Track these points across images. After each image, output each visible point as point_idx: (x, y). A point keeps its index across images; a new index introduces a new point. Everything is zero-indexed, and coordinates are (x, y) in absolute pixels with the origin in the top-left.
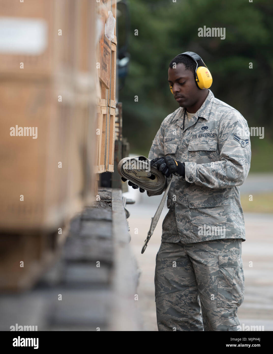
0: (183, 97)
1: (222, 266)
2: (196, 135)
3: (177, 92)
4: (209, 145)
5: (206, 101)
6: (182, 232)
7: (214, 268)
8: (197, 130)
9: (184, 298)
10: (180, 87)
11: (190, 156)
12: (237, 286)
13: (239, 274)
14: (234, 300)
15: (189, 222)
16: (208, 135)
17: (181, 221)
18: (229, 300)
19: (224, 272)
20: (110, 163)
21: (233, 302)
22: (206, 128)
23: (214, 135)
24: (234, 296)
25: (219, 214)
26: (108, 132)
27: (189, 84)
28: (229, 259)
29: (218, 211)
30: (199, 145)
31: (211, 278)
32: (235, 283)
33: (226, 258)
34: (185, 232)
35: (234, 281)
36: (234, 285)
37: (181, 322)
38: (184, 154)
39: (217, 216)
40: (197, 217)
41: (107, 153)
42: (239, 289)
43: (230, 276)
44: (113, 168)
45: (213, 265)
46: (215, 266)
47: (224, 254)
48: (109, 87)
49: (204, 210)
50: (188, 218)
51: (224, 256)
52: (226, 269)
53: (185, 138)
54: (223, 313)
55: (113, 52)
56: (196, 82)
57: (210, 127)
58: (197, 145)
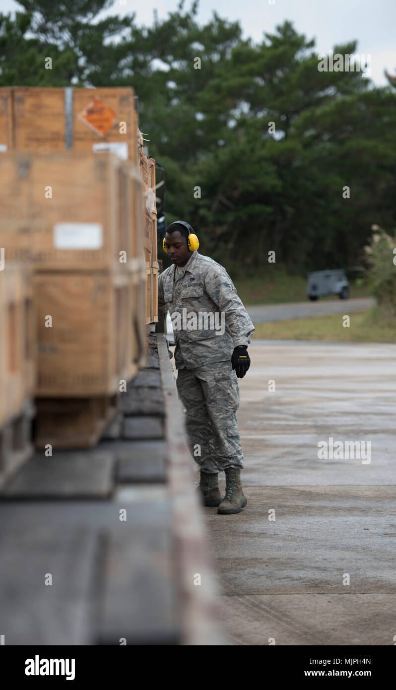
0: (178, 257)
1: (218, 381)
2: (186, 285)
3: (173, 253)
4: (197, 293)
5: (191, 258)
6: (186, 361)
7: (212, 383)
8: (186, 282)
9: (200, 411)
10: (176, 249)
11: (184, 302)
12: (231, 394)
13: (232, 385)
14: (230, 406)
15: (191, 352)
16: (196, 285)
17: (185, 352)
18: (226, 406)
19: (220, 385)
20: (155, 315)
21: (229, 407)
22: (193, 279)
23: (200, 284)
24: (230, 403)
25: (212, 344)
26: (152, 289)
27: (183, 247)
28: (223, 375)
29: (211, 342)
30: (189, 293)
31: (211, 391)
32: (230, 393)
33: (220, 374)
34: (188, 360)
35: (229, 391)
36: (229, 394)
37: (201, 429)
38: (177, 301)
39: (210, 345)
40: (196, 348)
41: (152, 306)
42: (234, 397)
43: (225, 388)
44: (157, 319)
45: (210, 381)
46: (213, 382)
47: (219, 372)
48: (151, 251)
49: (200, 342)
50: (190, 350)
51: (219, 373)
52: (221, 382)
53: (176, 288)
54: (221, 416)
55: (154, 221)
56: (188, 246)
57: (196, 278)
58: (188, 293)
